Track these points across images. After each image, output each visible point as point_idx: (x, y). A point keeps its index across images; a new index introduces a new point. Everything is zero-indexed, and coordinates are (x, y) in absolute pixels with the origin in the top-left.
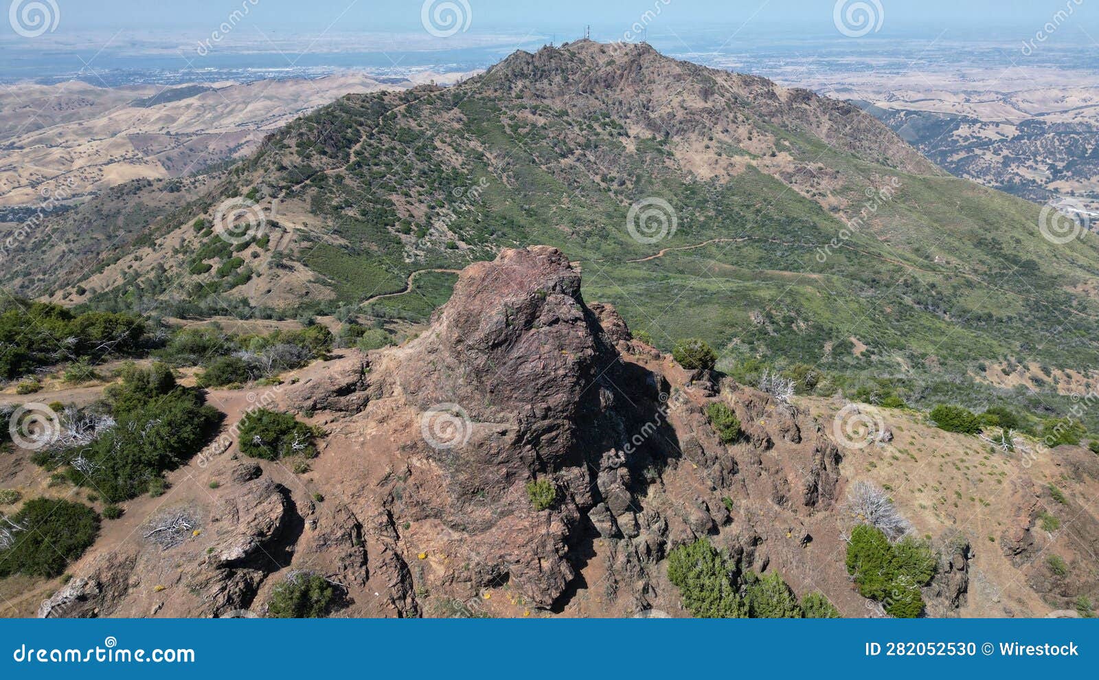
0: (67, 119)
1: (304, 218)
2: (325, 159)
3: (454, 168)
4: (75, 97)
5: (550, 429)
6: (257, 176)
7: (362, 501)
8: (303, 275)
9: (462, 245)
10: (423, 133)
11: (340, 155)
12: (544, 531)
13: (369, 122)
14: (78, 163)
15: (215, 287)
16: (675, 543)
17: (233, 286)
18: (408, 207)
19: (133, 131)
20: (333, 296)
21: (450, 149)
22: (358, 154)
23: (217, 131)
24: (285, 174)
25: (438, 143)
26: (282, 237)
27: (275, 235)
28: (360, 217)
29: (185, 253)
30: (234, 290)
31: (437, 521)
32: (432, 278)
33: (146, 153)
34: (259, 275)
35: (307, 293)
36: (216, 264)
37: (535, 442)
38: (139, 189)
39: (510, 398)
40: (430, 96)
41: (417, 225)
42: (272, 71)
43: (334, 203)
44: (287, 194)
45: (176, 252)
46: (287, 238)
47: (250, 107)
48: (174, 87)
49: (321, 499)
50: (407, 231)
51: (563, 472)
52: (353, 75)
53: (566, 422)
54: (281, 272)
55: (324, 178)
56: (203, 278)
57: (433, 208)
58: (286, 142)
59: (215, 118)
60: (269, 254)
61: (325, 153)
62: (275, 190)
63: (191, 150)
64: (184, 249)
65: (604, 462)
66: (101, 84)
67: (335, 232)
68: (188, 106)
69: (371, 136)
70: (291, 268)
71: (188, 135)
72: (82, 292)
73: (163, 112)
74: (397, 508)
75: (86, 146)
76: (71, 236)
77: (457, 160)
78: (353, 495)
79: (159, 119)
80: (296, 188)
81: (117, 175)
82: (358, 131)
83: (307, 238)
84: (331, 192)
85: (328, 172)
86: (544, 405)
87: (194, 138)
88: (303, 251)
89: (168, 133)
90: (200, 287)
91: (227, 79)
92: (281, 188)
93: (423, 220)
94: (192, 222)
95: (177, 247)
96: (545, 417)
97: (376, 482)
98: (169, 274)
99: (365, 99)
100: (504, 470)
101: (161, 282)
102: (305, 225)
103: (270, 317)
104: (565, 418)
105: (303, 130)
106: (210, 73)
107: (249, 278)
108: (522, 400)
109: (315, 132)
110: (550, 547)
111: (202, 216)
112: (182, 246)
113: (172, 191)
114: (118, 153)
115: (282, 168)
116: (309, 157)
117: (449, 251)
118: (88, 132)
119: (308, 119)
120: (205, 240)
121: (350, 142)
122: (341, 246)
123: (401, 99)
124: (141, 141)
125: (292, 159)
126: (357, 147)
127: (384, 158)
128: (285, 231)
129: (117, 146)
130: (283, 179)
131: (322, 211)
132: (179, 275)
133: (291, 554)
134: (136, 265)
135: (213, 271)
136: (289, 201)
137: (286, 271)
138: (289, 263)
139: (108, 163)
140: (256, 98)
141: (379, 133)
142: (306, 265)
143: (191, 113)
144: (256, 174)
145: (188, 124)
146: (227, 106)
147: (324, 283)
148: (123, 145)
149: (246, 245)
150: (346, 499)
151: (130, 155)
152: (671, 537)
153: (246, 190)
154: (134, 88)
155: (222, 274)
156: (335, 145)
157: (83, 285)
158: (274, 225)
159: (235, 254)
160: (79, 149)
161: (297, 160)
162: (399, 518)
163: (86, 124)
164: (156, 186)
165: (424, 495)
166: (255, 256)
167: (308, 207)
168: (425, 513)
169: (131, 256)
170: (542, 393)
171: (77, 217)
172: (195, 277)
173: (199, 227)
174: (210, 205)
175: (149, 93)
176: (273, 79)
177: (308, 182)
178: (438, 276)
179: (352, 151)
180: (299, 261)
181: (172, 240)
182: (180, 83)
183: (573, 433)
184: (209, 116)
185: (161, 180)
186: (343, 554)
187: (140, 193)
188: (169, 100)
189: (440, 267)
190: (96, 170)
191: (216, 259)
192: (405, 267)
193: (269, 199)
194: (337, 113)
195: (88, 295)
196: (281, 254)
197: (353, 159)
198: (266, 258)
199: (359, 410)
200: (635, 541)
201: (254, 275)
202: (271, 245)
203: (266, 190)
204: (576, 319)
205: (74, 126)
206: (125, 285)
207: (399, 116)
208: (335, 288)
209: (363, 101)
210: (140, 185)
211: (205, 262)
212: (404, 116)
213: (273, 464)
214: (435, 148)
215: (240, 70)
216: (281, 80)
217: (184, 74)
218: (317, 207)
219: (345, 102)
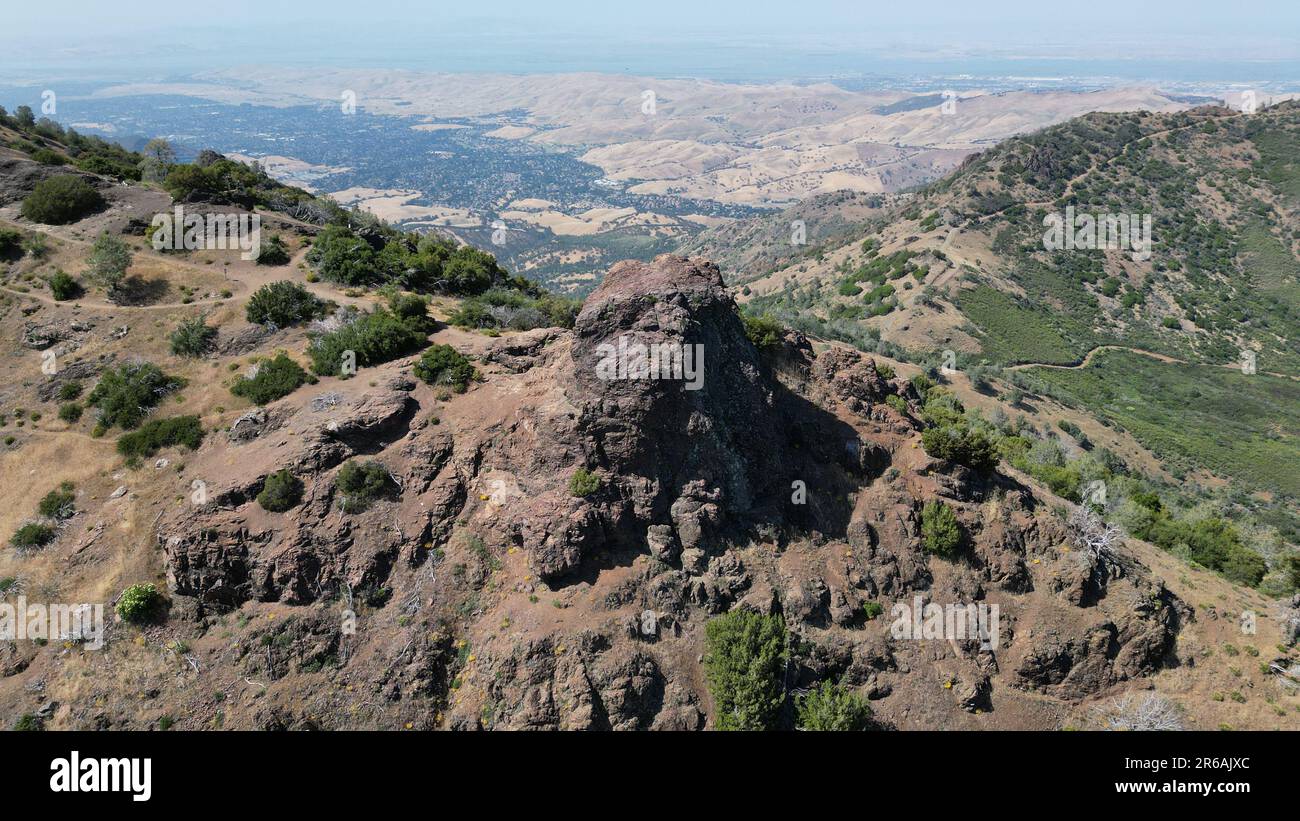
0: (805, 122)
1: (980, 255)
2: (1030, 189)
3: (1216, 222)
4: (821, 100)
5: (614, 428)
6: (944, 199)
7: (467, 437)
8: (953, 317)
9: (1190, 326)
10: (1183, 169)
11: (1053, 186)
12: (564, 513)
13: (1107, 149)
14: (802, 169)
15: (854, 313)
16: (746, 606)
17: (872, 315)
18: (1124, 262)
19: (864, 139)
20: (978, 350)
21: (1218, 196)
22: (1077, 187)
23: (948, 147)
24: (975, 201)
25: (1201, 186)
26: (944, 271)
27: (936, 268)
28: (1051, 265)
29: (844, 271)
30: (872, 319)
31: (512, 476)
32: (1124, 360)
33: (869, 164)
34: (902, 309)
35: (948, 340)
36: (867, 287)
37: (599, 435)
38: (842, 200)
39: (587, 387)
40: (1211, 122)
41: (1129, 288)
42: (1036, 81)
43: (1024, 243)
44: (971, 224)
45: (838, 268)
46: (950, 273)
47: (993, 123)
48: (919, 95)
49: (437, 422)
50: (1111, 293)
51: (631, 478)
52: (1140, 90)
53: (634, 428)
54: (926, 310)
55: (1023, 211)
56: (850, 301)
57: (1161, 269)
58: (989, 164)
59: (950, 133)
60: (923, 288)
61: (1032, 182)
62: (959, 216)
63: (914, 165)
64: (845, 268)
65: (688, 489)
66: (850, 89)
67: (1013, 277)
68: (926, 117)
69: (1104, 167)
70: (940, 309)
71: (916, 148)
72: (747, 292)
73: (898, 122)
74: (490, 454)
75: (816, 151)
76: (769, 239)
77: (1223, 212)
78: (463, 430)
79: (893, 129)
80: (984, 219)
81: (832, 184)
82: (1088, 159)
83: (972, 278)
84: (1025, 229)
85: (1030, 205)
86: (612, 403)
87: (922, 152)
88: (962, 292)
89: (897, 145)
90: (842, 308)
91: (980, 88)
92: (966, 217)
93: (1141, 283)
94: (862, 241)
95: (840, 264)
96: (611, 415)
97: (485, 427)
98: (821, 290)
99: (1112, 119)
100: (565, 450)
101: (812, 298)
102: (978, 263)
103: (891, 355)
104: (633, 423)
105: (1015, 152)
106: (964, 81)
107: (891, 309)
108: (595, 392)
109: (1030, 155)
110: (563, 528)
111: (875, 236)
112: (845, 264)
113: (872, 206)
114: (841, 162)
115: (975, 194)
116: (1011, 184)
117: (1165, 329)
118: (822, 138)
119: (1026, 139)
120: (867, 262)
121: (1072, 172)
122: (1013, 295)
123: (1166, 123)
124: (868, 151)
125: (991, 184)
126: (1079, 179)
127: (1111, 196)
128: (950, 266)
129: (843, 153)
130: (971, 206)
131: (1005, 249)
132: (830, 294)
133: (382, 449)
134: (799, 275)
135: (862, 295)
136: (969, 233)
137: (933, 311)
138: (941, 302)
139: (828, 172)
140: (1004, 112)
141: (1117, 163)
142: (959, 309)
143: (927, 124)
144: (944, 197)
145: (921, 137)
146: (968, 119)
147: (973, 333)
148: (850, 153)
149: (903, 274)
150: (456, 431)
151: (853, 165)
152: (746, 598)
153: (926, 214)
154: (878, 94)
155: (868, 300)
156: (1051, 174)
157: (751, 286)
158: (940, 256)
159: (888, 282)
160: (807, 154)
161: (995, 185)
162: (487, 461)
163: (822, 129)
164: (859, 199)
165: (513, 451)
166: (908, 287)
167: (991, 244)
168: (507, 466)
169: (798, 266)
170: (613, 391)
171: (779, 221)
172: (843, 298)
173: (867, 247)
174: (887, 225)
175: (893, 100)
176: (1033, 90)
177: (1000, 214)
178: (1133, 359)
179: (1070, 183)
180: (953, 301)
181: (837, 257)
182: (928, 91)
183: (641, 442)
184: (945, 128)
185: (865, 194)
186: (416, 465)
187: (841, 205)
188: (909, 108)
189: (1143, 348)
190: (815, 176)
191: (869, 283)
192: (1092, 336)
193: (947, 226)
194: (1067, 135)
195: (751, 296)
196: (935, 291)
197: (1068, 192)
198: (918, 291)
199: (520, 371)
200: (693, 579)
201: (897, 308)
202: (929, 279)
203: (948, 216)
204: (674, 332)
205: (811, 129)
206: (782, 293)
207: (1155, 145)
208: (984, 340)
209: (1110, 122)
210: (844, 197)
211: (857, 284)
212: (1163, 145)
213: (427, 387)
214: (1196, 192)
215: (999, 78)
216: (1040, 92)
217: (936, 81)
218: (1001, 246)
219: (1084, 121)
